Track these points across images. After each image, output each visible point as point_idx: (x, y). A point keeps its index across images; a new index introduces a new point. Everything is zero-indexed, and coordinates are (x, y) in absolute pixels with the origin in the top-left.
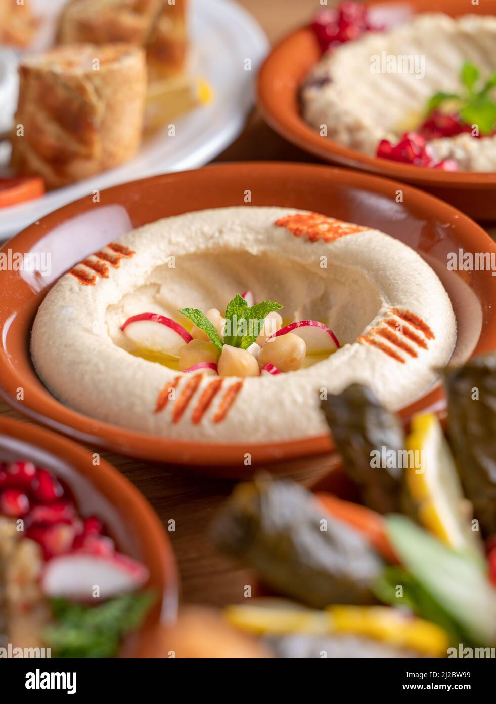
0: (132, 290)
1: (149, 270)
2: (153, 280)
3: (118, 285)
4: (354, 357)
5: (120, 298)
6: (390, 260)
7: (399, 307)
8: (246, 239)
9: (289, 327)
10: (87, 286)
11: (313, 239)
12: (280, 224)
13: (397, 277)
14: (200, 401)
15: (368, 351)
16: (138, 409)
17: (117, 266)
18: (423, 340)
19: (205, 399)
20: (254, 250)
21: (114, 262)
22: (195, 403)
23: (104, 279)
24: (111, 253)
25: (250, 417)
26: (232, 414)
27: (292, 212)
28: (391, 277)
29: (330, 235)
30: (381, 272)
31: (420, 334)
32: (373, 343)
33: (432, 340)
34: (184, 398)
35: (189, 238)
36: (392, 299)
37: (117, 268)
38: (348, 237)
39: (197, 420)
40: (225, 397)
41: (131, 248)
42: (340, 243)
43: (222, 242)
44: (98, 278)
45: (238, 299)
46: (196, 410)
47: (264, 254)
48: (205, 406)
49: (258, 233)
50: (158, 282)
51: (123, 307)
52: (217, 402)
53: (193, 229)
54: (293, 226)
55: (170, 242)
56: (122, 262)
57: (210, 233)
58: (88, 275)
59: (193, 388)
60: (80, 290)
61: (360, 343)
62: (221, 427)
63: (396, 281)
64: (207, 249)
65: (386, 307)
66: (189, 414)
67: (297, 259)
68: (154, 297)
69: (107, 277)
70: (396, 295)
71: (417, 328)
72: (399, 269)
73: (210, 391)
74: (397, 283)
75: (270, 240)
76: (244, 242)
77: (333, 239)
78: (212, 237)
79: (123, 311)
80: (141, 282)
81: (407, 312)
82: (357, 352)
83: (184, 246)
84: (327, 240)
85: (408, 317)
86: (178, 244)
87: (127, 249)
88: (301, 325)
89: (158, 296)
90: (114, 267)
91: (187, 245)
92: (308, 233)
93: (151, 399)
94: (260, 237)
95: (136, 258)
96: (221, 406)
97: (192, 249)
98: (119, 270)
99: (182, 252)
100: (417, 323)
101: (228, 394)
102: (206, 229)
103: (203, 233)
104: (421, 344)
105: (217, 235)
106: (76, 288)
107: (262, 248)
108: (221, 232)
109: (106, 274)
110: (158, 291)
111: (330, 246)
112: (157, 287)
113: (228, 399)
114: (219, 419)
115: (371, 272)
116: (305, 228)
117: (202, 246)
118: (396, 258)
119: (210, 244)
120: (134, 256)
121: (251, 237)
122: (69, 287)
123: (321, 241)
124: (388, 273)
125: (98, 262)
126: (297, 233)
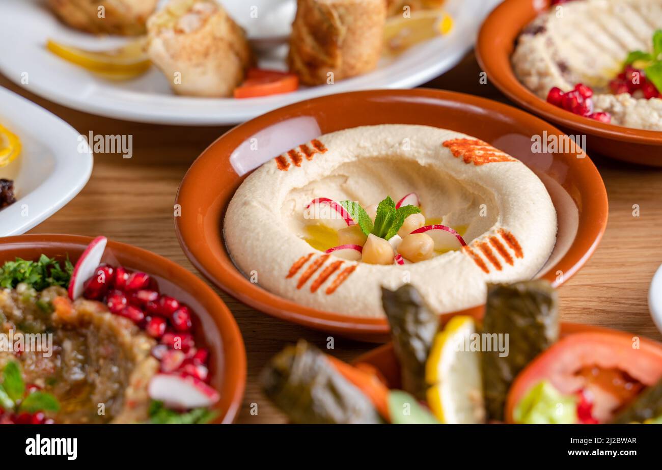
0: (318, 179)
1: (337, 165)
2: (341, 173)
3: (306, 173)
4: (450, 262)
5: (307, 183)
6: (516, 188)
7: (505, 228)
8: (418, 152)
9: (425, 228)
10: (280, 171)
11: (467, 161)
12: (446, 145)
13: (515, 204)
14: (321, 275)
15: (464, 259)
16: (276, 273)
17: (309, 158)
18: (512, 258)
19: (324, 275)
20: (422, 162)
21: (309, 154)
22: (316, 276)
23: (297, 168)
24: (311, 147)
25: (353, 295)
26: (340, 289)
27: (461, 136)
28: (511, 203)
29: (480, 160)
30: (506, 197)
31: (512, 252)
32: (472, 253)
33: (520, 258)
34: (309, 271)
35: (375, 145)
36: (505, 221)
37: (309, 160)
38: (494, 164)
39: (314, 289)
40: (339, 276)
41: (326, 146)
42: (486, 168)
43: (398, 151)
44: (292, 166)
45: (388, 200)
46: (316, 281)
47: (430, 165)
48: (323, 279)
49: (429, 149)
50: (346, 174)
51: (313, 190)
52: (333, 278)
53: (379, 137)
54: (455, 148)
55: (358, 146)
56: (315, 156)
57: (392, 143)
58: (286, 162)
59: (319, 264)
60: (274, 172)
61: (462, 252)
62: (330, 298)
63: (512, 207)
64: (387, 155)
65: (497, 226)
66: (310, 283)
67: (453, 174)
68: (341, 186)
69: (299, 166)
70: (508, 217)
71: (511, 247)
72: (519, 197)
73: (330, 269)
74: (513, 208)
75: (436, 156)
76: (416, 154)
77: (481, 164)
78: (392, 147)
79: (312, 193)
80: (327, 173)
81: (509, 233)
82: (455, 258)
83: (369, 151)
84: (476, 164)
85: (509, 238)
86: (364, 148)
87: (323, 146)
88: (435, 228)
89: (344, 185)
90: (307, 159)
91: (371, 149)
92: (464, 156)
93: (287, 267)
94: (429, 152)
95: (327, 155)
96: (335, 282)
97: (375, 154)
98: (310, 162)
99: (367, 155)
100: (514, 243)
101: (342, 273)
102: (389, 140)
103: (386, 142)
104: (509, 260)
105: (397, 145)
106: (272, 171)
107: (429, 161)
108: (400, 144)
109: (299, 164)
110: (345, 182)
111: (478, 169)
112: (345, 179)
113: (342, 277)
114: (330, 291)
115: (500, 196)
116: (463, 151)
117: (384, 152)
118: (522, 187)
119: (390, 152)
120: (326, 152)
121: (422, 151)
122: (267, 169)
123: (472, 163)
124: (510, 199)
125: (298, 153)
126: (456, 154)
